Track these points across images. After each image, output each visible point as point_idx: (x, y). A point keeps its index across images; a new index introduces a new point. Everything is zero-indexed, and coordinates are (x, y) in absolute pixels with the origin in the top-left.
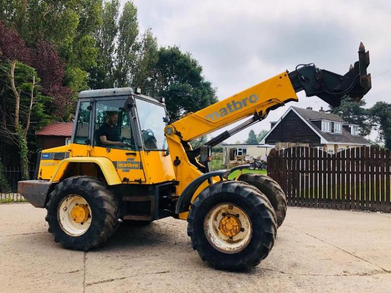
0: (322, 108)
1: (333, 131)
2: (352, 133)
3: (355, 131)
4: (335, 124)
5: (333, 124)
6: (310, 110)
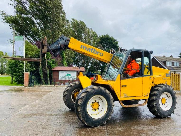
5: (173, 62)
6: (164, 57)
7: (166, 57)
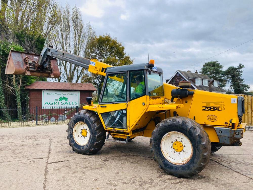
0: (196, 71)
1: (202, 84)
2: (214, 86)
3: (216, 84)
4: (204, 80)
5: (202, 80)
6: (189, 72)
7: (191, 72)
